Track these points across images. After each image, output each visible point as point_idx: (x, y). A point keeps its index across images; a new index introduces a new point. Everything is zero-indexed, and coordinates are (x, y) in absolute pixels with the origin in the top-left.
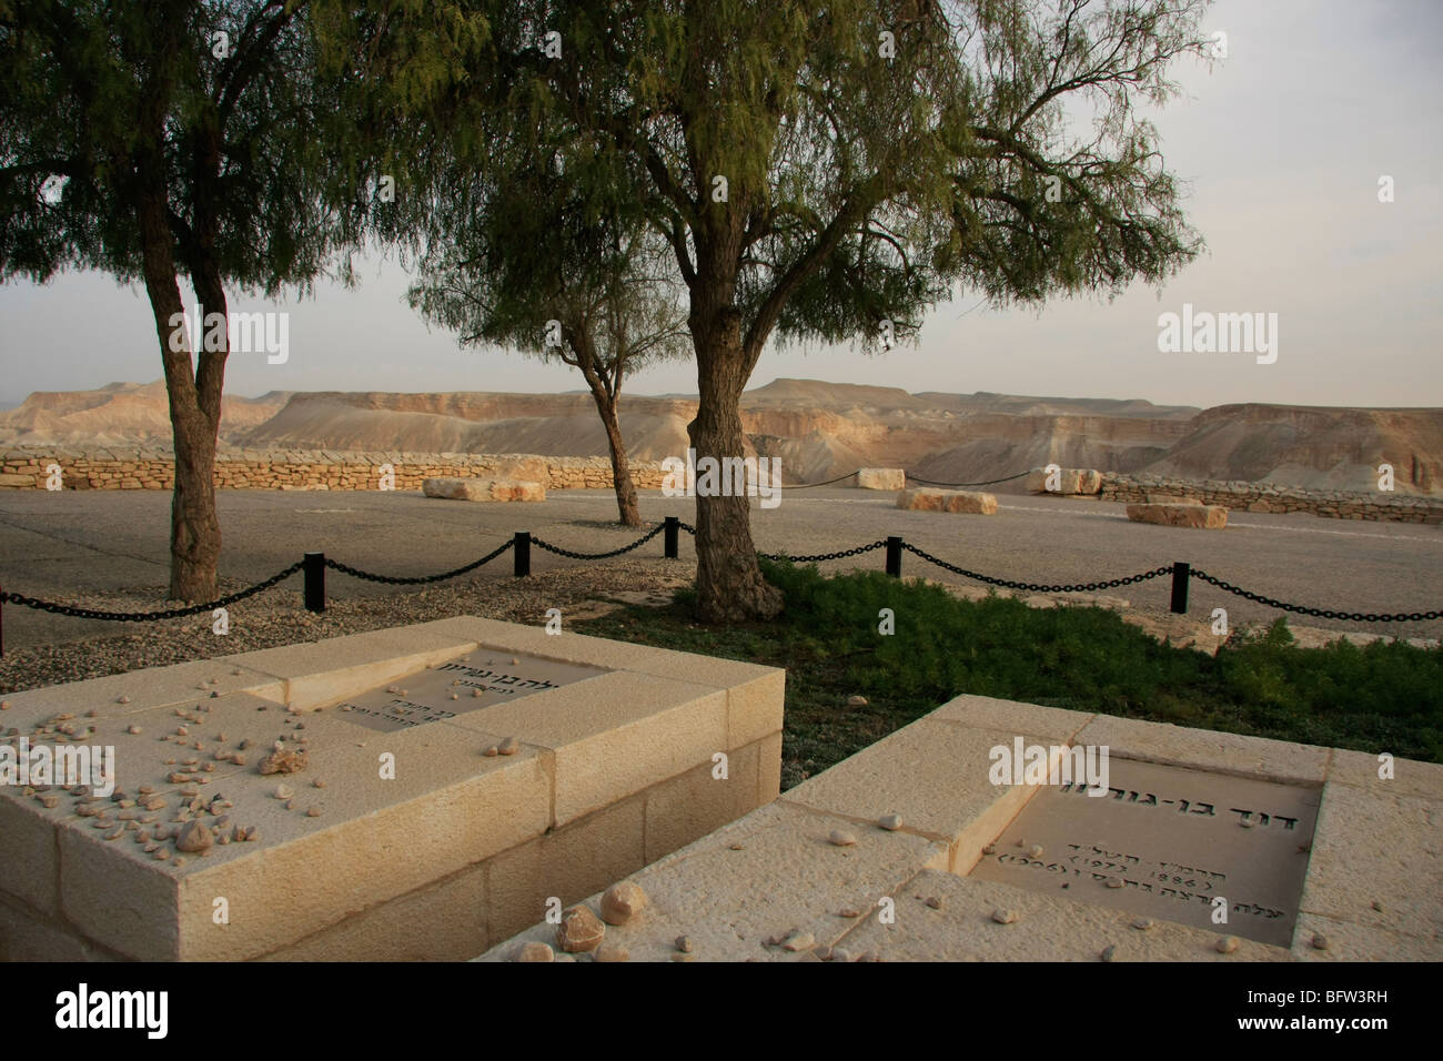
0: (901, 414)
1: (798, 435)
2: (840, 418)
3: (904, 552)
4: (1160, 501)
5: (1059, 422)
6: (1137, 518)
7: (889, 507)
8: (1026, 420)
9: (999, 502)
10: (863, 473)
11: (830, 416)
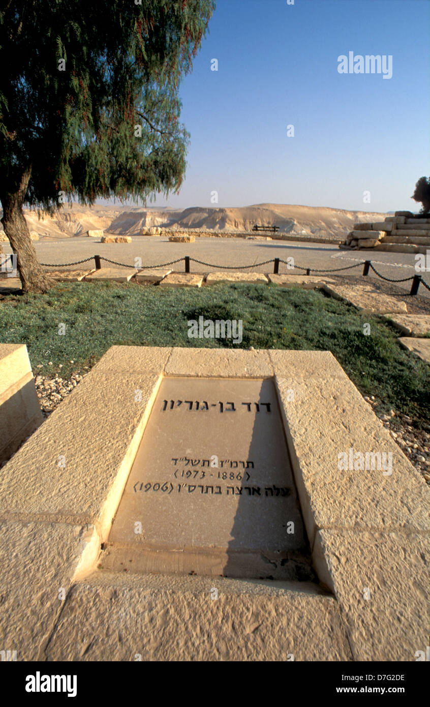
0: (102, 212)
1: (70, 221)
2: (83, 215)
3: (101, 260)
4: (177, 235)
5: (148, 213)
6: (171, 240)
7: (99, 242)
8: (139, 213)
9: (132, 238)
10: (90, 232)
11: (80, 214)
